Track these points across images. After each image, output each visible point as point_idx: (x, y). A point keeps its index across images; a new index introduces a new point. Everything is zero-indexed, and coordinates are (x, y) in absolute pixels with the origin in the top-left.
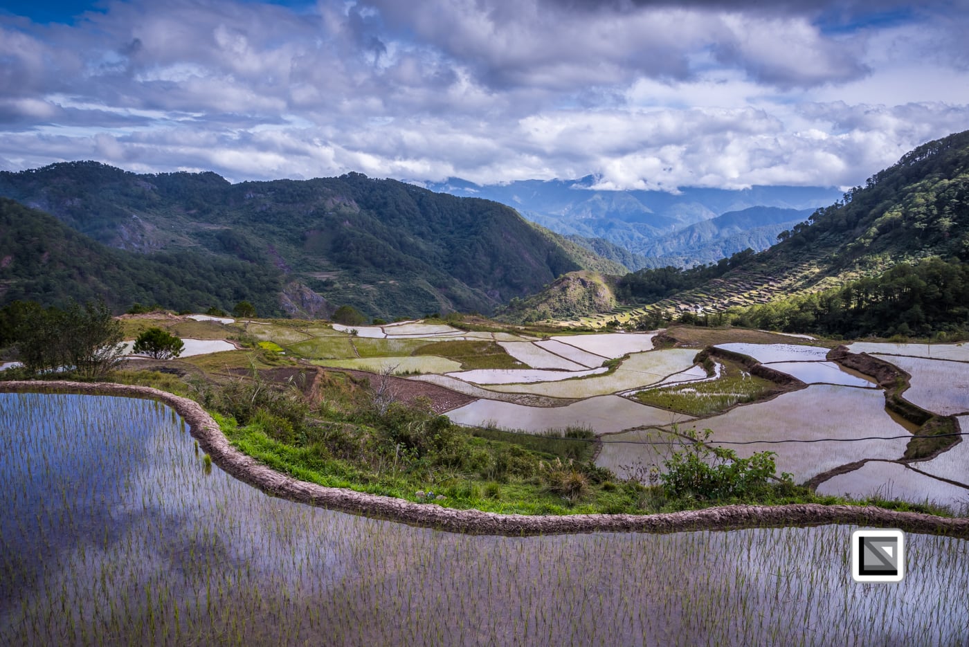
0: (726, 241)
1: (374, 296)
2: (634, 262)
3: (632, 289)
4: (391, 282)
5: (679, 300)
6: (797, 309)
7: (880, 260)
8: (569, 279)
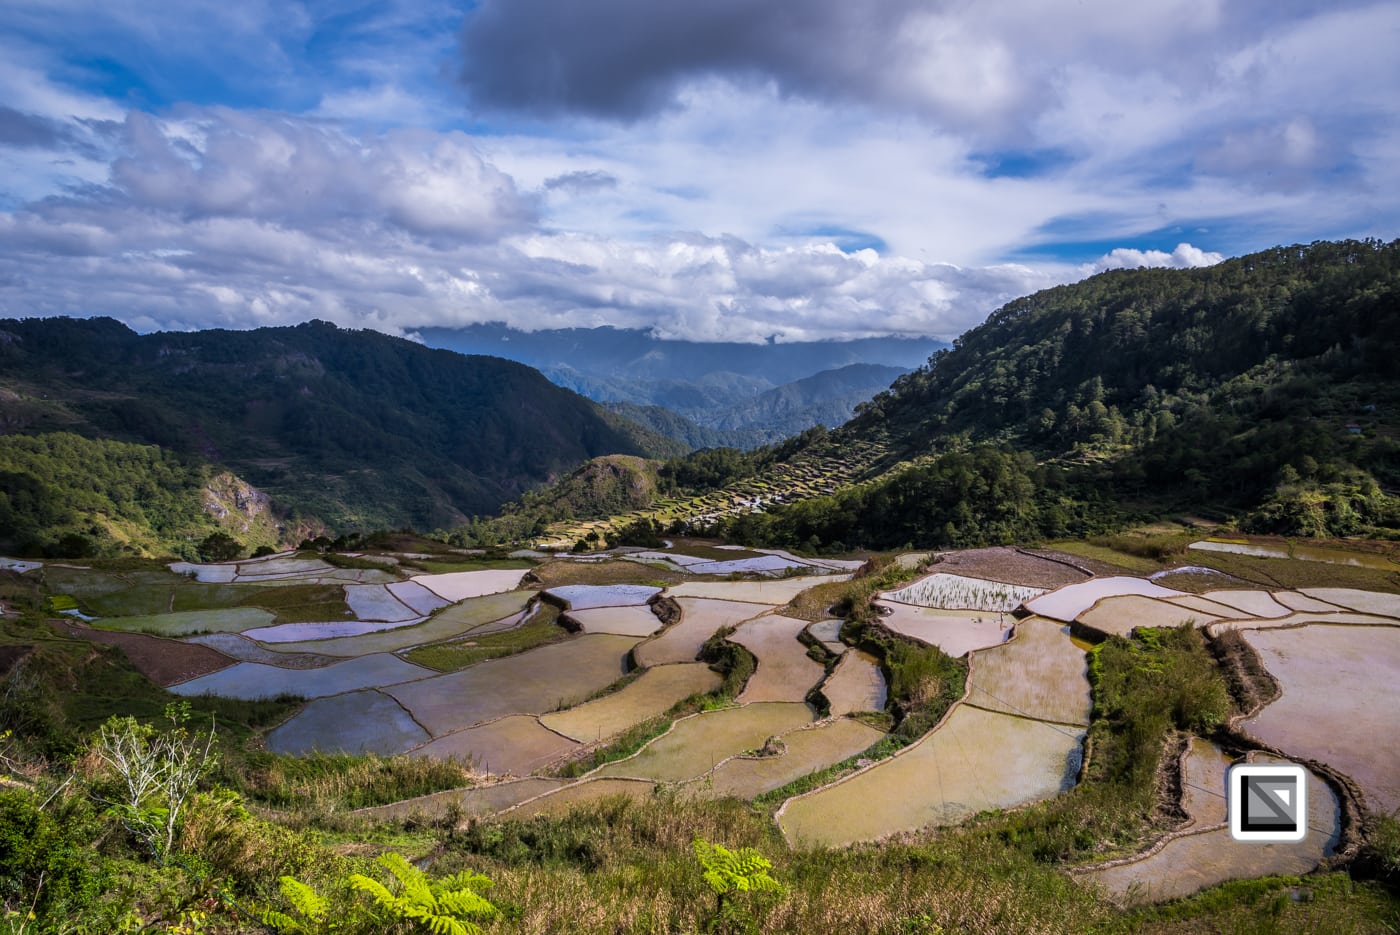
0: (819, 409)
1: (341, 491)
2: (702, 437)
3: (678, 477)
4: (367, 471)
5: (735, 491)
6: (837, 507)
7: (957, 440)
8: (596, 466)
